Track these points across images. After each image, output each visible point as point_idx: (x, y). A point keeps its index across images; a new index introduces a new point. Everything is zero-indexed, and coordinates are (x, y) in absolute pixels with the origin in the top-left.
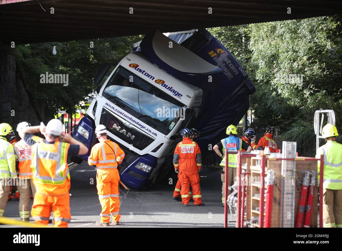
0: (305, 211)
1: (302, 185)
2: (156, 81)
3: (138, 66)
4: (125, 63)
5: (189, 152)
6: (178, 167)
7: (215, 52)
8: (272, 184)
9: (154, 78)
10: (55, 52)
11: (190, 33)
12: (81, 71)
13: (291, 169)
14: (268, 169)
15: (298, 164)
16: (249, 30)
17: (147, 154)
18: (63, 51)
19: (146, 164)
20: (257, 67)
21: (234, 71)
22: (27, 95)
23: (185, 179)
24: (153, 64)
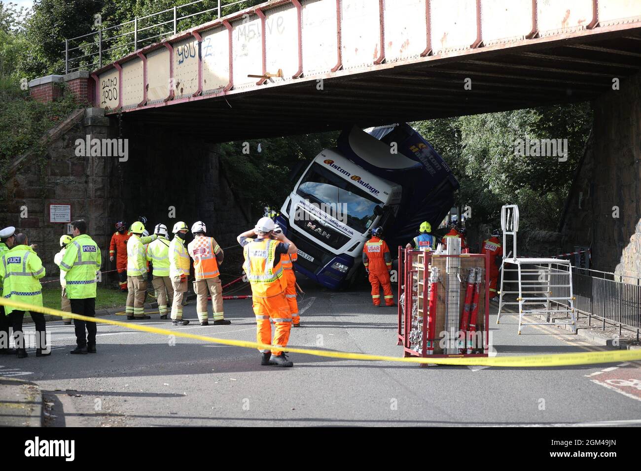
0: (471, 310)
1: (467, 283)
2: (351, 178)
3: (333, 162)
4: (319, 160)
5: (375, 251)
6: (368, 266)
7: (417, 147)
8: (435, 282)
9: (350, 174)
10: (260, 150)
11: (392, 128)
12: (290, 169)
13: (456, 266)
14: (432, 267)
15: (463, 261)
16: (460, 124)
17: (344, 253)
18: (269, 148)
19: (342, 264)
20: (467, 161)
21: (437, 167)
22: (232, 194)
23: (375, 278)
24: (349, 159)
